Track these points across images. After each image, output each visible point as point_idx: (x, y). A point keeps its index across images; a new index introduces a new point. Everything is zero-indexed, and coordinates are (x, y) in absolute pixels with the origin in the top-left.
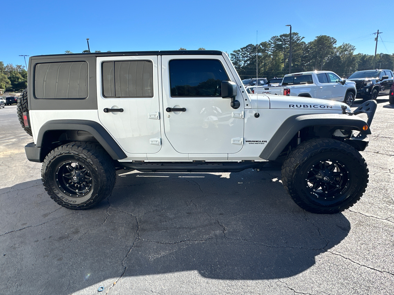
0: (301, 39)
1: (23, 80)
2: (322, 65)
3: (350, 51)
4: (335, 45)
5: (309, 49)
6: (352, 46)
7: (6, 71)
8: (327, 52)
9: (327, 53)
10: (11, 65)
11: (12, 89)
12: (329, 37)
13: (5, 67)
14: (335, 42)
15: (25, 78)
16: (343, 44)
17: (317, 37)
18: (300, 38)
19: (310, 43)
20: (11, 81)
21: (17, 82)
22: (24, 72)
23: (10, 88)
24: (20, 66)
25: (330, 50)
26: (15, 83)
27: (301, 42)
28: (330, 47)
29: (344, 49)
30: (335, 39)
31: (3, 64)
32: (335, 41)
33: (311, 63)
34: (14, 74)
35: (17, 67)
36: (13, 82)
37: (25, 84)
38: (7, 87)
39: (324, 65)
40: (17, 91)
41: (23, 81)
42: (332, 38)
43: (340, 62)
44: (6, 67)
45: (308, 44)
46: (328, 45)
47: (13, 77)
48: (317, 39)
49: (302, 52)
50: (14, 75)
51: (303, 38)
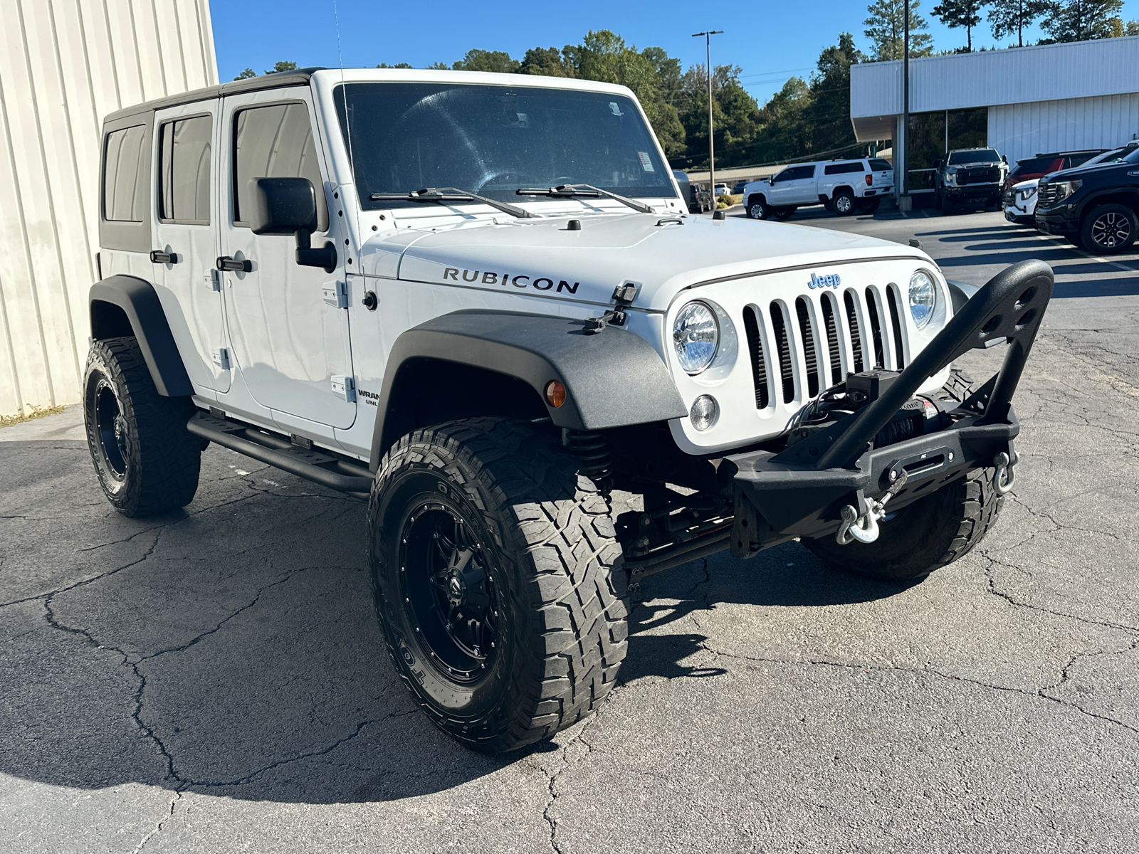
1: (723, 121)
7: (683, 94)
10: (701, 68)
11: (684, 157)
13: (683, 78)
15: (729, 116)
20: (687, 128)
21: (702, 133)
22: (731, 92)
23: (681, 154)
24: (727, 69)
26: (697, 134)
31: (679, 67)
34: (702, 101)
35: (716, 77)
36: (691, 134)
37: (725, 137)
38: (671, 153)
40: (696, 167)
41: (722, 125)
44: (685, 77)
47: (696, 112)
50: (698, 106)
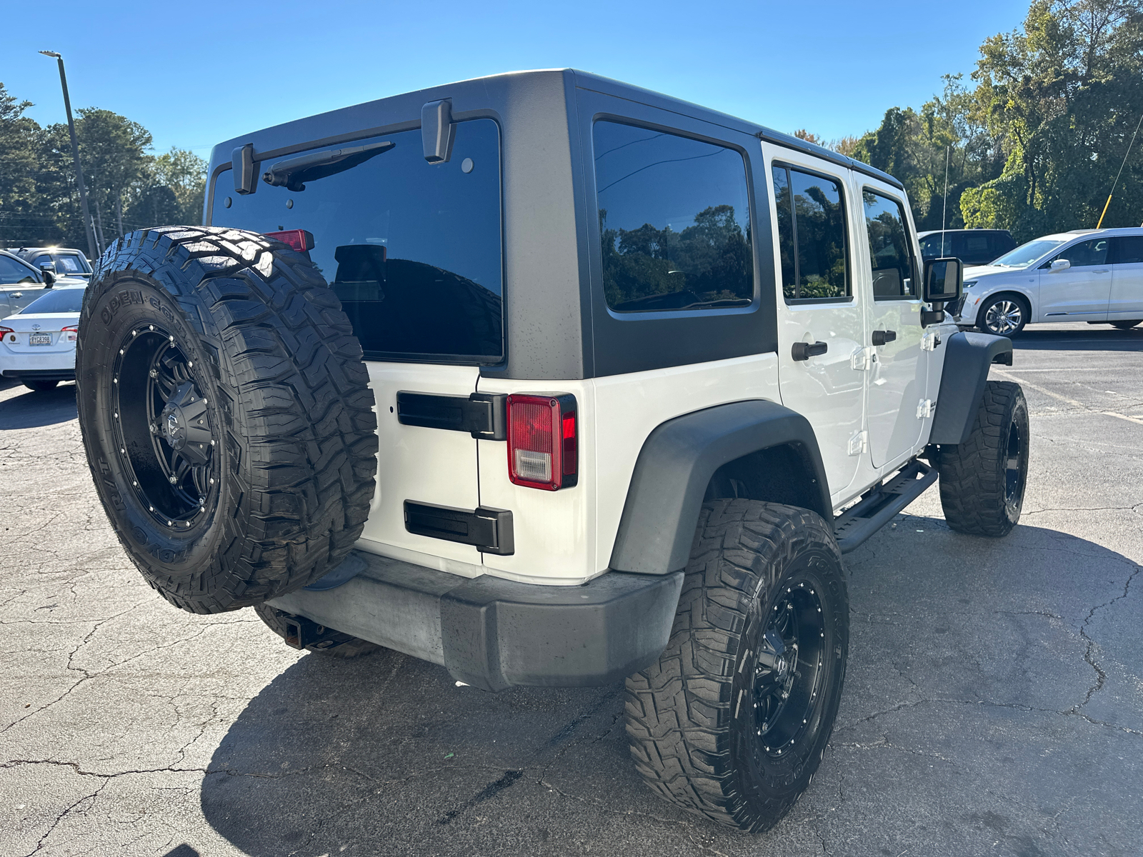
0: (18, 109)
2: (121, 212)
3: (197, 175)
4: (150, 149)
5: (58, 149)
6: (201, 161)
8: (126, 169)
9: (129, 175)
12: (122, 119)
14: (148, 140)
16: (174, 152)
17: (82, 111)
18: (13, 103)
19: (55, 128)
25: (136, 164)
27: (20, 118)
28: (134, 154)
29: (179, 167)
30: (145, 129)
32: (146, 136)
33: (77, 200)
39: (125, 214)
42: (135, 123)
43: (177, 208)
45: (49, 132)
46: (129, 146)
48: (81, 118)
49: (33, 156)
51: (27, 104)
